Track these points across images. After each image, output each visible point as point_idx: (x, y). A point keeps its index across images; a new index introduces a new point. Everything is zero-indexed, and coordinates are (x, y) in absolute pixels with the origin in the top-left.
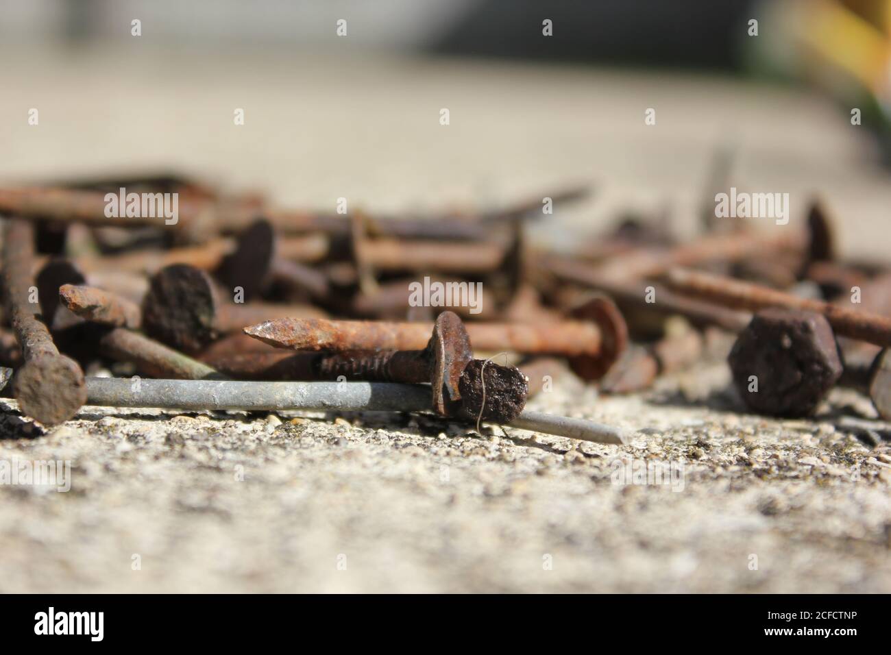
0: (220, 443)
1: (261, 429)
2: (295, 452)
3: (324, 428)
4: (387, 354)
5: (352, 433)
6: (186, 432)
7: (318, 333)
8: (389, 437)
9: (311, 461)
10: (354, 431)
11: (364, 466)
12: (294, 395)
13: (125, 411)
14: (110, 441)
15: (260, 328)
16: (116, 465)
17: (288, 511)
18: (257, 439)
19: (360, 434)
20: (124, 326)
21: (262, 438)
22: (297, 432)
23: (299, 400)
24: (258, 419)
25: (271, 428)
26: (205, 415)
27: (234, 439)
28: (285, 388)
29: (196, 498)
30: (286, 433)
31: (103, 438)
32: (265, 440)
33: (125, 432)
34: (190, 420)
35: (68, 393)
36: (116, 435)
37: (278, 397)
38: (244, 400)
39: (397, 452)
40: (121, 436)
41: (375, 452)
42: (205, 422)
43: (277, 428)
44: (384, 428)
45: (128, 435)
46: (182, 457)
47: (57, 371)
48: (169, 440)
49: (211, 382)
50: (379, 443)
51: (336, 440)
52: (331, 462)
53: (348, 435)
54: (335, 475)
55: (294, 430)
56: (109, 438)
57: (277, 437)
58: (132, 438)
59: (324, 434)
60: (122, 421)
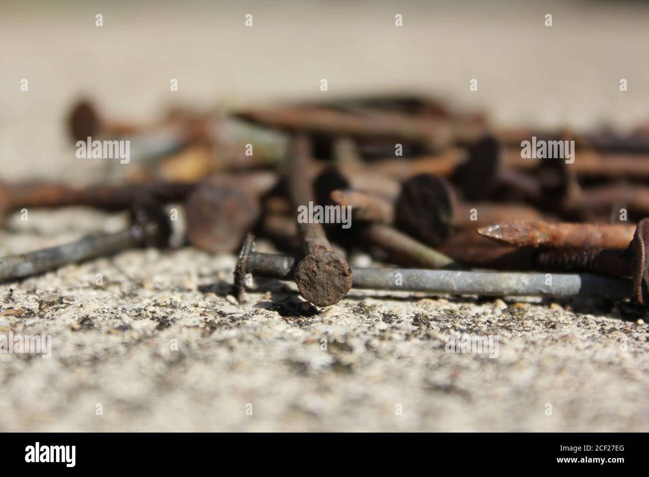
0: (458, 325)
1: (491, 311)
2: (519, 334)
3: (542, 312)
4: (594, 252)
5: (566, 317)
6: (430, 313)
7: (537, 234)
8: (596, 322)
9: (534, 343)
10: (566, 315)
11: (578, 349)
12: (517, 284)
13: (382, 293)
14: (370, 319)
15: (490, 229)
16: (376, 342)
17: (518, 392)
18: (488, 321)
19: (572, 318)
20: (381, 222)
21: (492, 320)
22: (520, 315)
23: (521, 288)
24: (488, 303)
25: (498, 312)
26: (444, 298)
27: (468, 321)
28: (510, 279)
29: (441, 377)
30: (510, 316)
31: (364, 316)
32: (494, 322)
33: (382, 311)
34: (433, 303)
35: (337, 281)
36: (375, 314)
37: (504, 286)
38: (477, 287)
39: (604, 337)
40: (378, 315)
41: (585, 336)
42: (445, 304)
43: (504, 311)
44: (591, 313)
45: (384, 314)
46: (428, 337)
47: (329, 264)
48: (417, 320)
49: (450, 273)
50: (588, 327)
51: (552, 324)
52: (550, 344)
53: (562, 318)
54: (554, 357)
55: (517, 313)
56: (369, 317)
57: (504, 320)
58: (387, 318)
59: (542, 318)
60: (379, 302)
